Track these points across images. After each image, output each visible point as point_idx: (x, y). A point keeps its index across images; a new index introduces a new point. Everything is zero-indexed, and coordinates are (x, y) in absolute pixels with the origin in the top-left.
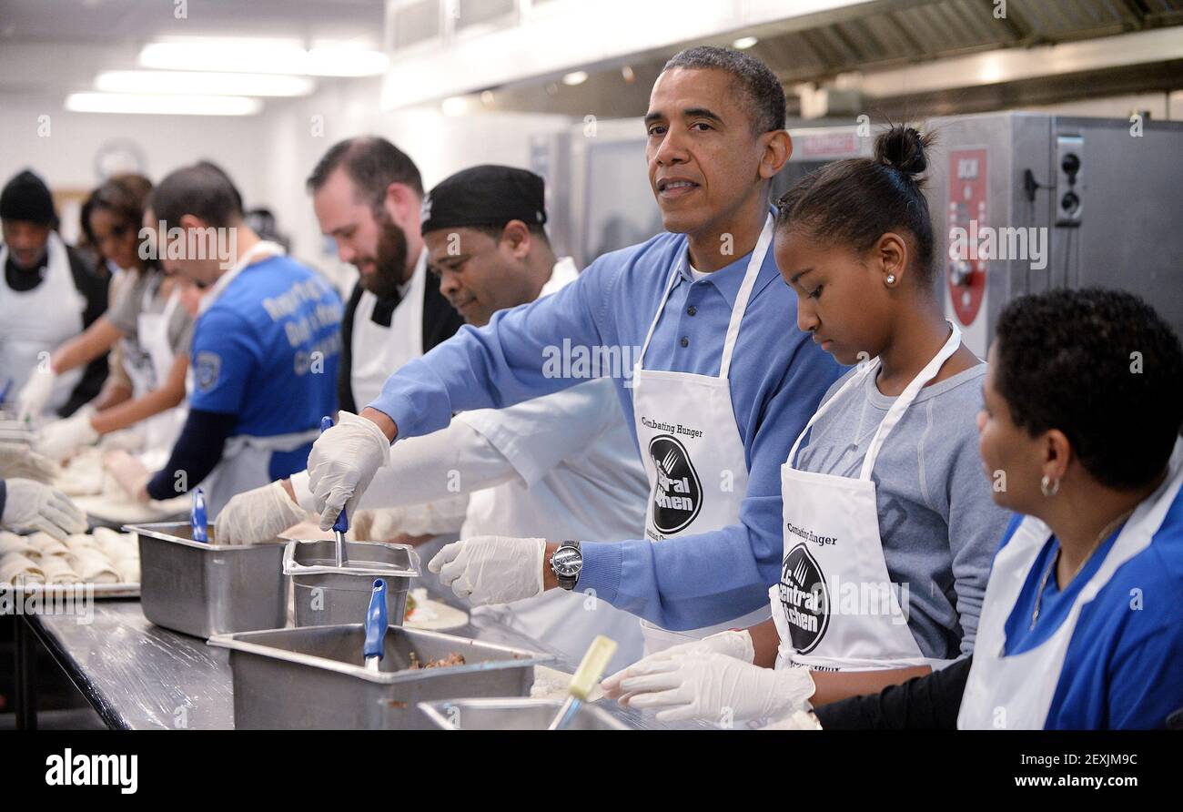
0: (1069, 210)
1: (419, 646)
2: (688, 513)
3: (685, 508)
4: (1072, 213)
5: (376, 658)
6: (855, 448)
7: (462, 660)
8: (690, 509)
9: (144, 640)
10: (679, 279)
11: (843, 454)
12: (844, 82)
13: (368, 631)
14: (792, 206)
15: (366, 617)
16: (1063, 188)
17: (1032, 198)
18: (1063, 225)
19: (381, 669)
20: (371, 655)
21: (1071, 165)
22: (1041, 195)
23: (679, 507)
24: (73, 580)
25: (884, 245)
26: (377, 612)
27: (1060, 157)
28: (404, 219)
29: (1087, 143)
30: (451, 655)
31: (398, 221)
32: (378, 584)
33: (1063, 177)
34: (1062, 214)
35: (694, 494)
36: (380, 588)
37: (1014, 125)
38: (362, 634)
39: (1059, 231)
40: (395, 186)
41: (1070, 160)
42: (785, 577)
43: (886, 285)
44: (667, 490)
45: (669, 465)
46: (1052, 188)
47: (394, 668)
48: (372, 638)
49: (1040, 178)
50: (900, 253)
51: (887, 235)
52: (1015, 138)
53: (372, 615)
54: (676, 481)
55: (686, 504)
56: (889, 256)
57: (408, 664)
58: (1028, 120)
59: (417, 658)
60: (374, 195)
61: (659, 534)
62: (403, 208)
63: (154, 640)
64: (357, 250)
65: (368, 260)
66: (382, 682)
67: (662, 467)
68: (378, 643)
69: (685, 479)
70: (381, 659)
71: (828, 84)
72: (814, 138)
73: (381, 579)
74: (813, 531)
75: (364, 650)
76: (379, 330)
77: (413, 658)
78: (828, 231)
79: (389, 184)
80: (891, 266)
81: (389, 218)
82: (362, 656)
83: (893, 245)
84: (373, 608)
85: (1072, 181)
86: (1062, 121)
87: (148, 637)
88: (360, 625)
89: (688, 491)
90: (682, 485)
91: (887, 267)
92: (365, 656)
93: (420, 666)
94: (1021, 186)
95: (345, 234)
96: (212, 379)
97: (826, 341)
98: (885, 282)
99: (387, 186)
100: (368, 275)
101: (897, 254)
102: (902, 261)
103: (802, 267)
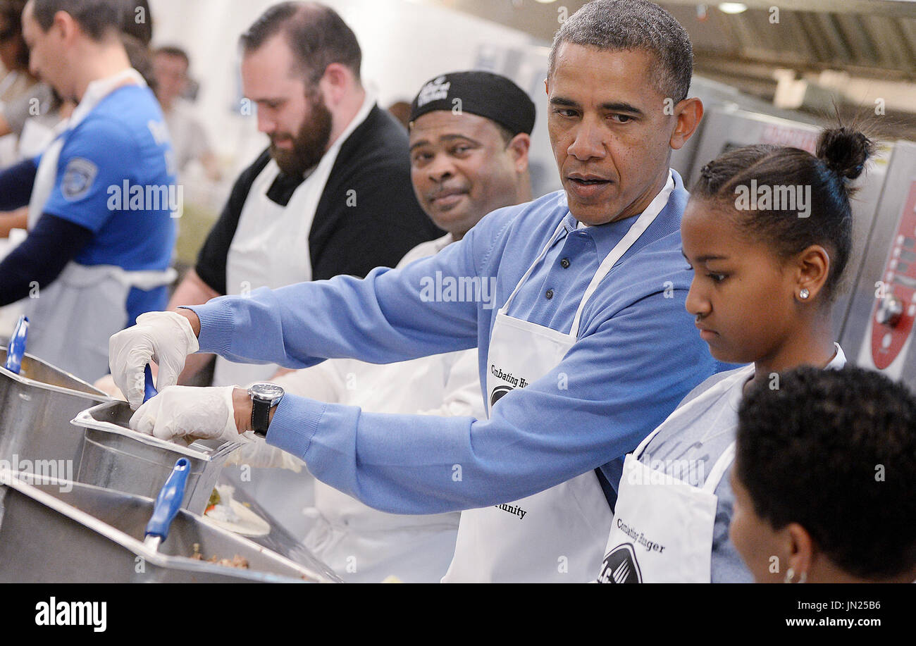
1: (206, 539)
5: (158, 539)
6: (699, 445)
7: (247, 565)
11: (687, 450)
12: (829, 80)
13: (157, 509)
14: (722, 181)
15: (159, 494)
19: (159, 550)
20: (153, 534)
25: (809, 256)
26: (172, 492)
28: (336, 102)
30: (236, 556)
31: (330, 104)
32: (182, 463)
36: (183, 468)
38: (150, 509)
40: (335, 66)
42: (603, 575)
43: (795, 298)
47: (173, 552)
48: (160, 517)
50: (822, 271)
51: (815, 248)
53: (166, 493)
56: (808, 268)
57: (190, 554)
59: (201, 550)
60: (311, 72)
62: (338, 90)
64: (277, 124)
65: (287, 136)
66: (155, 562)
68: (164, 525)
70: (163, 540)
71: (811, 77)
72: (775, 128)
73: (187, 460)
74: (645, 533)
75: (147, 527)
76: (272, 206)
77: (196, 549)
78: (755, 226)
79: (330, 63)
80: (807, 280)
81: (321, 99)
82: (144, 532)
83: (817, 260)
84: (169, 486)
88: (150, 500)
91: (802, 280)
92: (147, 534)
93: (201, 559)
95: (270, 105)
96: (83, 188)
97: (710, 331)
98: (797, 295)
99: (328, 64)
100: (284, 151)
101: (818, 269)
102: (821, 278)
103: (717, 251)
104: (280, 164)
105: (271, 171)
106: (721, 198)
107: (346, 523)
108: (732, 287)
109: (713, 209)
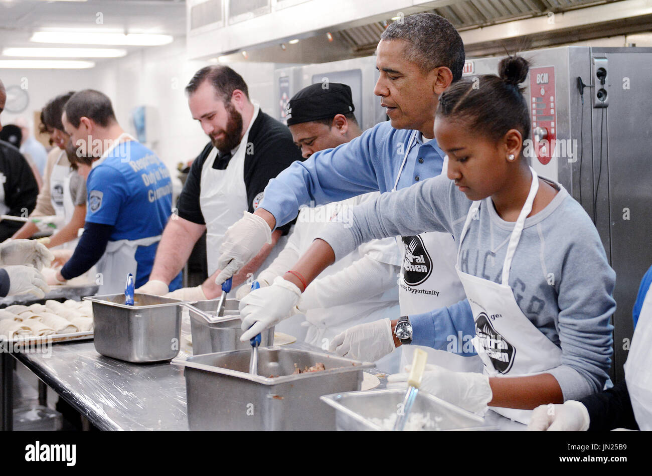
0: (602, 99)
2: (425, 274)
3: (423, 271)
4: (603, 100)
7: (323, 367)
8: (426, 271)
9: (99, 366)
10: (415, 142)
14: (453, 106)
16: (598, 87)
17: (582, 93)
18: (598, 107)
21: (602, 74)
22: (586, 91)
23: (420, 271)
24: (51, 332)
25: (510, 137)
27: (596, 70)
28: (242, 109)
29: (609, 62)
31: (238, 109)
33: (597, 80)
34: (598, 101)
35: (428, 263)
37: (570, 54)
39: (596, 110)
40: (236, 91)
41: (601, 71)
43: (508, 162)
44: (412, 261)
45: (413, 246)
46: (592, 87)
49: (585, 82)
50: (518, 142)
51: (512, 131)
52: (571, 60)
54: (417, 257)
55: (423, 269)
56: (511, 144)
58: (578, 49)
60: (226, 95)
61: (408, 286)
62: (240, 103)
63: (105, 365)
66: (269, 384)
67: (409, 248)
69: (422, 256)
80: (511, 149)
81: (234, 108)
85: (603, 83)
86: (596, 50)
87: (100, 363)
89: (424, 262)
90: (420, 259)
91: (509, 150)
94: (575, 86)
95: (208, 117)
96: (99, 205)
97: (464, 187)
98: (508, 159)
99: (233, 91)
100: (219, 140)
101: (516, 142)
102: (519, 147)
103: (458, 145)
104: (218, 148)
105: (214, 152)
106: (454, 115)
107: (324, 323)
108: (471, 162)
109: (451, 122)
